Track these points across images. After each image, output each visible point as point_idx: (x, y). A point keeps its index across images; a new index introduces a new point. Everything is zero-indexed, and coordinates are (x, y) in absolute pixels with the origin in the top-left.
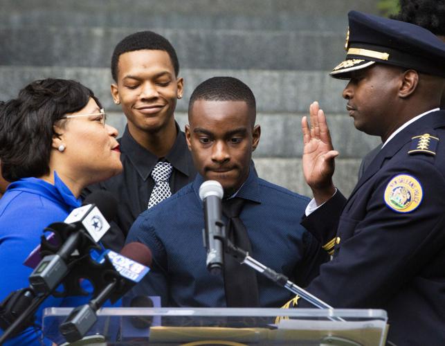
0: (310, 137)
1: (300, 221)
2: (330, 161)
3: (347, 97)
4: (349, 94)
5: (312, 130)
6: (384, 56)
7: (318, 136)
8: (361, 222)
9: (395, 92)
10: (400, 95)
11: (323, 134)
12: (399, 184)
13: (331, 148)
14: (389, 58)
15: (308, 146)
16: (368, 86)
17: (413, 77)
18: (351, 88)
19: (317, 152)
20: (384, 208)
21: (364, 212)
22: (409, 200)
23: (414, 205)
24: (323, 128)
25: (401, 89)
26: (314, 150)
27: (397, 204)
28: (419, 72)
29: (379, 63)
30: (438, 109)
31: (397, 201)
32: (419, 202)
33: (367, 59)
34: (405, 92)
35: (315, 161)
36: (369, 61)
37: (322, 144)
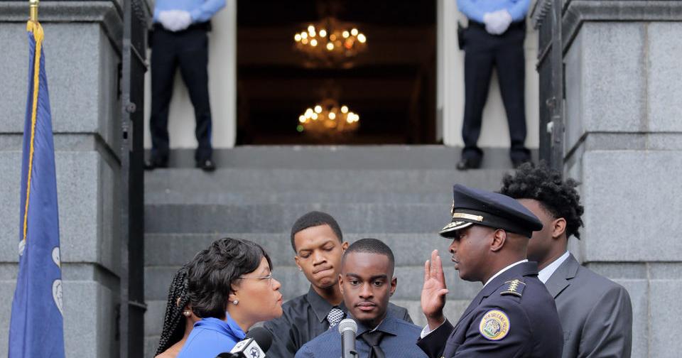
0: (429, 278)
1: (416, 341)
2: (443, 298)
3: (452, 251)
4: (453, 249)
5: (431, 271)
6: (479, 218)
7: (435, 276)
8: (461, 346)
9: (488, 247)
10: (492, 249)
11: (439, 275)
12: (491, 318)
13: (445, 287)
14: (483, 219)
15: (427, 283)
16: (467, 242)
17: (502, 235)
18: (456, 244)
19: (433, 289)
20: (479, 336)
21: (464, 338)
22: (498, 330)
23: (502, 335)
24: (439, 271)
25: (493, 244)
26: (431, 287)
27: (489, 333)
28: (506, 231)
29: (475, 224)
30: (527, 261)
31: (489, 331)
32: (507, 332)
33: (466, 221)
34: (496, 247)
35: (431, 295)
36: (468, 222)
37: (438, 283)
